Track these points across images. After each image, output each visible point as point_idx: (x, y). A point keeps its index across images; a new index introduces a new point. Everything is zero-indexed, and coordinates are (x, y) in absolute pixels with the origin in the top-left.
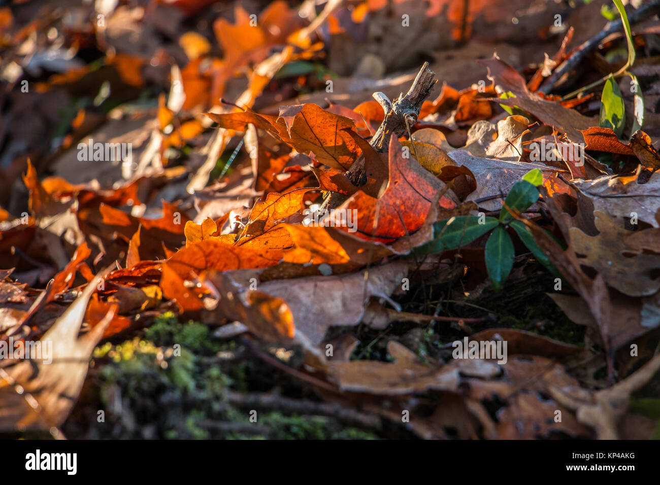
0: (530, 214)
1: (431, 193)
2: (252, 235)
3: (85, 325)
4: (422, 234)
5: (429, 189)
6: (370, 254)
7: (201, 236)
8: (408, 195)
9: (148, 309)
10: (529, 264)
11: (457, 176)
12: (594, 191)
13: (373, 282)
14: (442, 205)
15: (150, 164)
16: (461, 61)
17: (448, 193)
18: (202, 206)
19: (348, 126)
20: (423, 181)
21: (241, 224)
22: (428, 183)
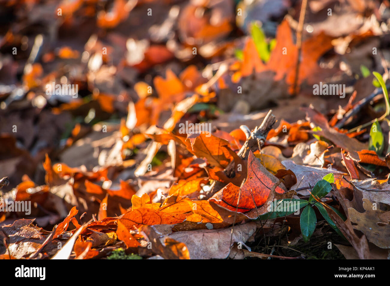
0: (327, 198)
1: (271, 185)
2: (169, 204)
3: (73, 252)
4: (265, 207)
5: (270, 182)
6: (235, 218)
7: (141, 203)
8: (258, 185)
9: (109, 245)
10: (326, 227)
11: (286, 175)
12: (363, 187)
13: (236, 234)
14: (277, 191)
15: (115, 158)
16: (293, 106)
17: (281, 185)
18: (142, 184)
19: (226, 144)
20: (267, 178)
21: (164, 197)
22: (270, 179)
